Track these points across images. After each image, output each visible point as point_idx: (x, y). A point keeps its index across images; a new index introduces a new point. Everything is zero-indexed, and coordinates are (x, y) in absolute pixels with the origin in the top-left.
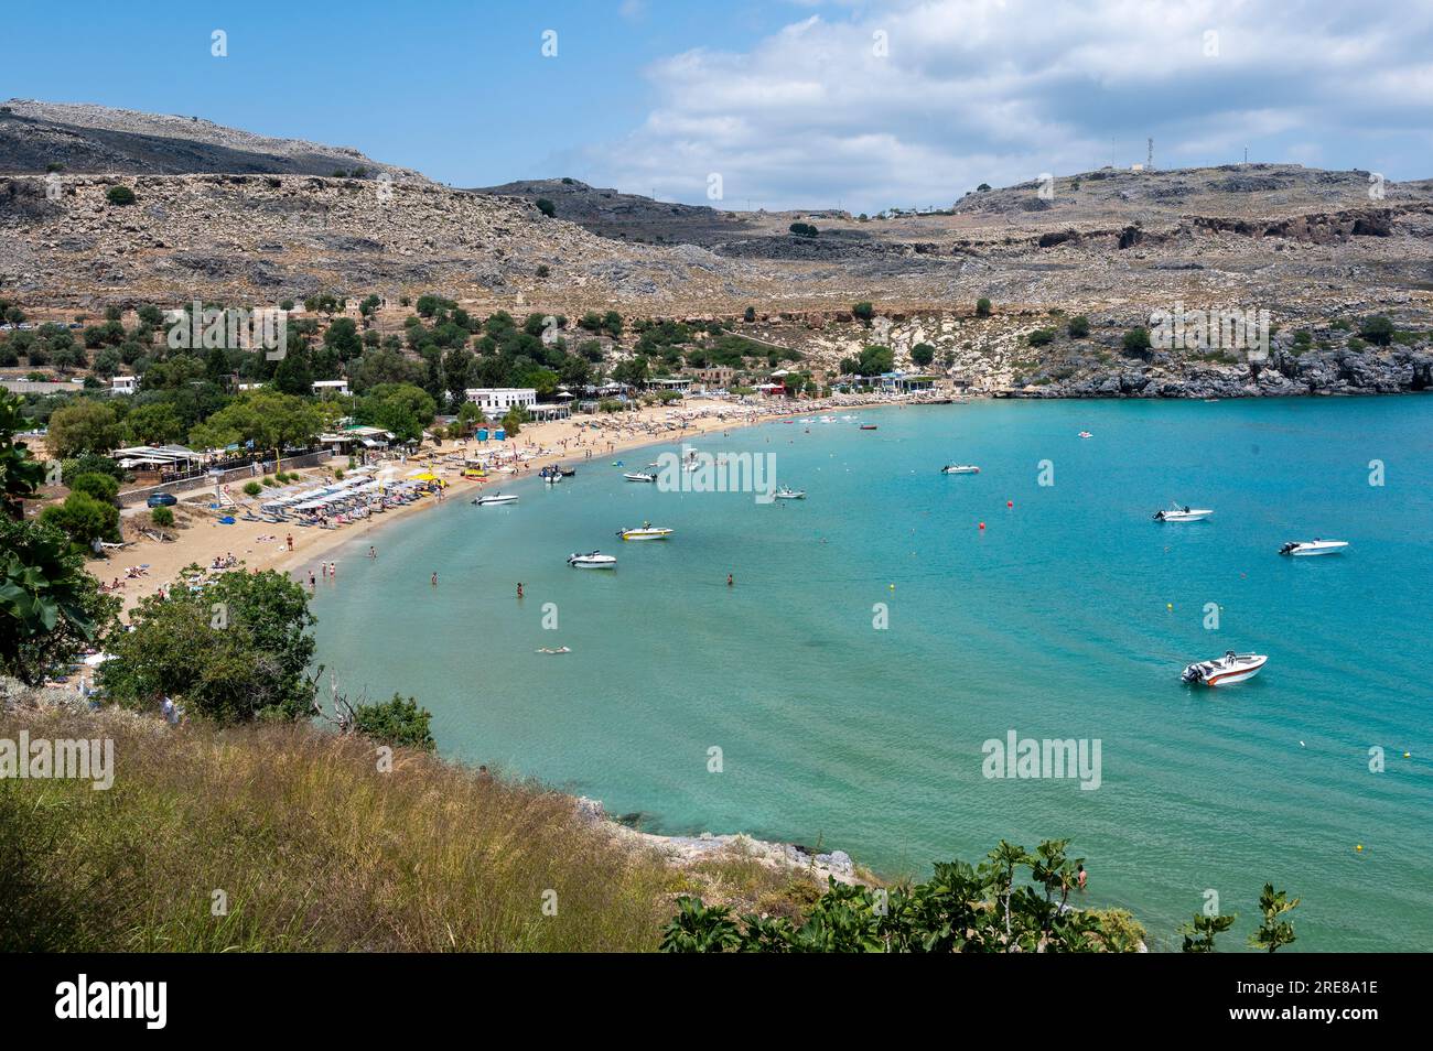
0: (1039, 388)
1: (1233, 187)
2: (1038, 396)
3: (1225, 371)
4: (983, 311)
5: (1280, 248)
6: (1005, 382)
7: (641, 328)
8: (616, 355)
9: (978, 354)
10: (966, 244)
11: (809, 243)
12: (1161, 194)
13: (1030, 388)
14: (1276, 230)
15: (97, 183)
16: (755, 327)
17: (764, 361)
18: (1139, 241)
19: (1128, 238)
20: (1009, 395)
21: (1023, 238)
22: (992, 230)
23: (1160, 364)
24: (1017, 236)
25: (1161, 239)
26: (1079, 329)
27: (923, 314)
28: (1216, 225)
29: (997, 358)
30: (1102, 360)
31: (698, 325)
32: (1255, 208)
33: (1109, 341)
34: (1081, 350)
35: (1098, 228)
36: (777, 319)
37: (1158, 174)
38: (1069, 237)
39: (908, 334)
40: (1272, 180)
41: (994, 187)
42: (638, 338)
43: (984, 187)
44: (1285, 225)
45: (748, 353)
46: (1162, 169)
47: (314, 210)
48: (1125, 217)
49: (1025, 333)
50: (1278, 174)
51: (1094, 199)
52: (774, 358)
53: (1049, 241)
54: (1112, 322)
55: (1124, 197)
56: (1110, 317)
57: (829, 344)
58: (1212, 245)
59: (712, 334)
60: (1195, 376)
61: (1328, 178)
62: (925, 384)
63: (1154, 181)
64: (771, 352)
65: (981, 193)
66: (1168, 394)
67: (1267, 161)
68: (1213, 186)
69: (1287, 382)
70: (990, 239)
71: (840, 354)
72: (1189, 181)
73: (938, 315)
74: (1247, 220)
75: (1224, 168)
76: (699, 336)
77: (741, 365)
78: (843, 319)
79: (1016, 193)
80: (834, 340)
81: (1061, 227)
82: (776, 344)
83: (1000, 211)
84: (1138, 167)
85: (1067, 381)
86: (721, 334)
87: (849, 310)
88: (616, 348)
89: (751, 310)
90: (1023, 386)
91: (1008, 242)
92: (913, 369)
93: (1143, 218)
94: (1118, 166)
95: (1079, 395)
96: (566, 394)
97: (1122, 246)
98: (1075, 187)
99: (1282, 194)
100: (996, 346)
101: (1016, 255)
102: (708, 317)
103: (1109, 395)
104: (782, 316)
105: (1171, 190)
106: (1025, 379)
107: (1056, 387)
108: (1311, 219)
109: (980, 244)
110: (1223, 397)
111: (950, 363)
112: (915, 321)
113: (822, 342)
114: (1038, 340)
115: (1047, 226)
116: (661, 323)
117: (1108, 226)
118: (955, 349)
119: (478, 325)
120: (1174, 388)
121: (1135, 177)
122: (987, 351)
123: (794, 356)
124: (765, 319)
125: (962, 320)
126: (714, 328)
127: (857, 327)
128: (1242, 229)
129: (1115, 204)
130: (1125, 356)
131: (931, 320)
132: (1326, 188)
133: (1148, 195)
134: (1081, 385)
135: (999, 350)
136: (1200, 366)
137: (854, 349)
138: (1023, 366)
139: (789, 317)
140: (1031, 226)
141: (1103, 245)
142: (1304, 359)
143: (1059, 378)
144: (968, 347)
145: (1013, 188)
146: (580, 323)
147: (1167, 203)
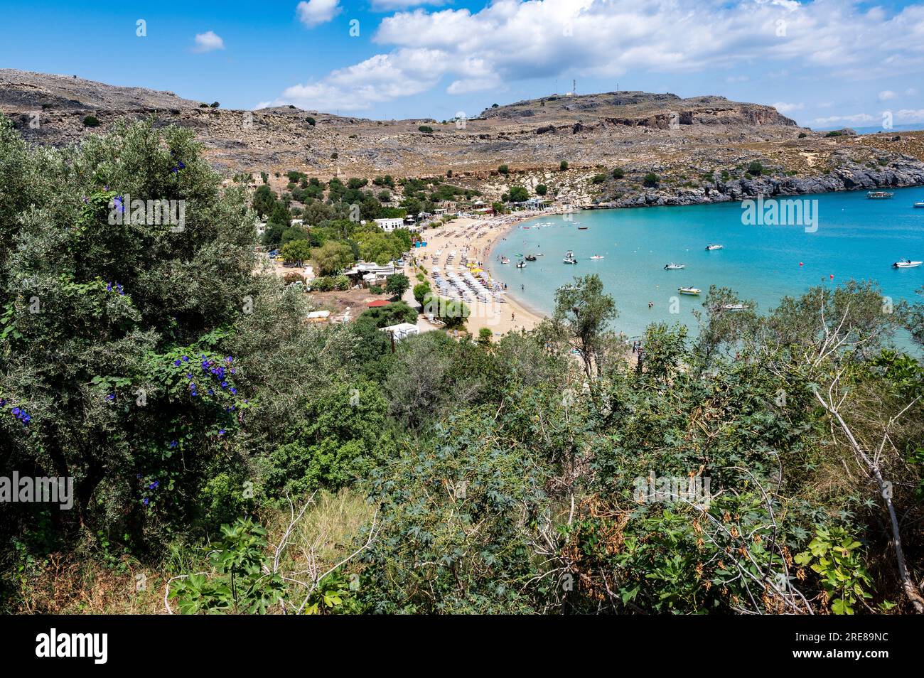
0: (606, 204)
1: (618, 103)
2: (607, 207)
3: (694, 191)
4: (564, 167)
5: (646, 131)
6: (588, 202)
7: (402, 184)
8: (396, 198)
9: (569, 189)
10: (503, 134)
11: (431, 136)
12: (585, 107)
13: (601, 204)
14: (643, 123)
15: (73, 115)
16: (453, 180)
17: (464, 197)
18: (581, 130)
19: (577, 129)
20: (592, 208)
21: (529, 129)
22: (511, 127)
23: (662, 189)
24: (526, 129)
25: (592, 129)
26: (618, 174)
27: (534, 170)
28: (615, 121)
29: (579, 190)
30: (635, 189)
31: (428, 180)
32: (630, 112)
33: (636, 180)
34: (623, 184)
35: (563, 124)
36: (463, 176)
37: (580, 97)
38: (551, 129)
39: (529, 180)
40: (636, 98)
41: (500, 105)
42: (403, 189)
43: (495, 105)
44: (646, 120)
45: (456, 193)
46: (582, 95)
47: (200, 126)
48: (573, 118)
49: (589, 177)
50: (636, 96)
51: (554, 110)
52: (468, 195)
53: (541, 131)
54: (634, 171)
55: (568, 109)
56: (634, 168)
57: (492, 187)
58: (615, 131)
59: (435, 184)
60: (680, 195)
61: (658, 97)
62: (547, 205)
63: (579, 100)
64: (466, 193)
65: (494, 108)
66: (669, 204)
67: (628, 90)
68: (608, 102)
69: (721, 195)
70: (513, 131)
71: (499, 192)
72: (597, 101)
73: (541, 170)
74: (629, 118)
75: (610, 94)
76: (429, 185)
77: (454, 200)
78: (493, 174)
79: (516, 108)
80: (493, 185)
81: (546, 124)
82: (466, 188)
83: (510, 117)
84: (569, 94)
85: (619, 200)
86: (438, 184)
87: (496, 169)
88: (395, 194)
89: (450, 172)
90: (597, 203)
91: (522, 132)
92: (538, 197)
93: (583, 118)
94: (560, 94)
95: (627, 206)
96: (411, 220)
97: (574, 133)
98: (543, 104)
99: (641, 106)
100: (577, 184)
101: (527, 139)
102: (431, 176)
103: (641, 205)
104: (465, 174)
105: (588, 104)
106: (598, 200)
107: (615, 203)
108: (658, 117)
109: (510, 134)
110: (694, 203)
111: (556, 194)
112: (531, 174)
113: (487, 186)
114: (597, 181)
115: (539, 124)
116: (410, 180)
117: (568, 123)
118: (557, 186)
119: (324, 185)
120: (672, 201)
121: (570, 99)
122: (573, 186)
123: (478, 194)
124: (456, 176)
125: (555, 172)
126: (435, 182)
127: (502, 178)
128: (628, 123)
129: (564, 113)
130: (646, 186)
131: (539, 173)
132: (659, 103)
133: (579, 108)
134: (628, 202)
135: (579, 186)
136: (682, 190)
137: (504, 189)
138: (594, 193)
139: (468, 174)
140: (532, 124)
141: (566, 132)
142: (728, 184)
143: (615, 199)
144: (562, 185)
145: (511, 106)
146: (374, 182)
147: (589, 111)
